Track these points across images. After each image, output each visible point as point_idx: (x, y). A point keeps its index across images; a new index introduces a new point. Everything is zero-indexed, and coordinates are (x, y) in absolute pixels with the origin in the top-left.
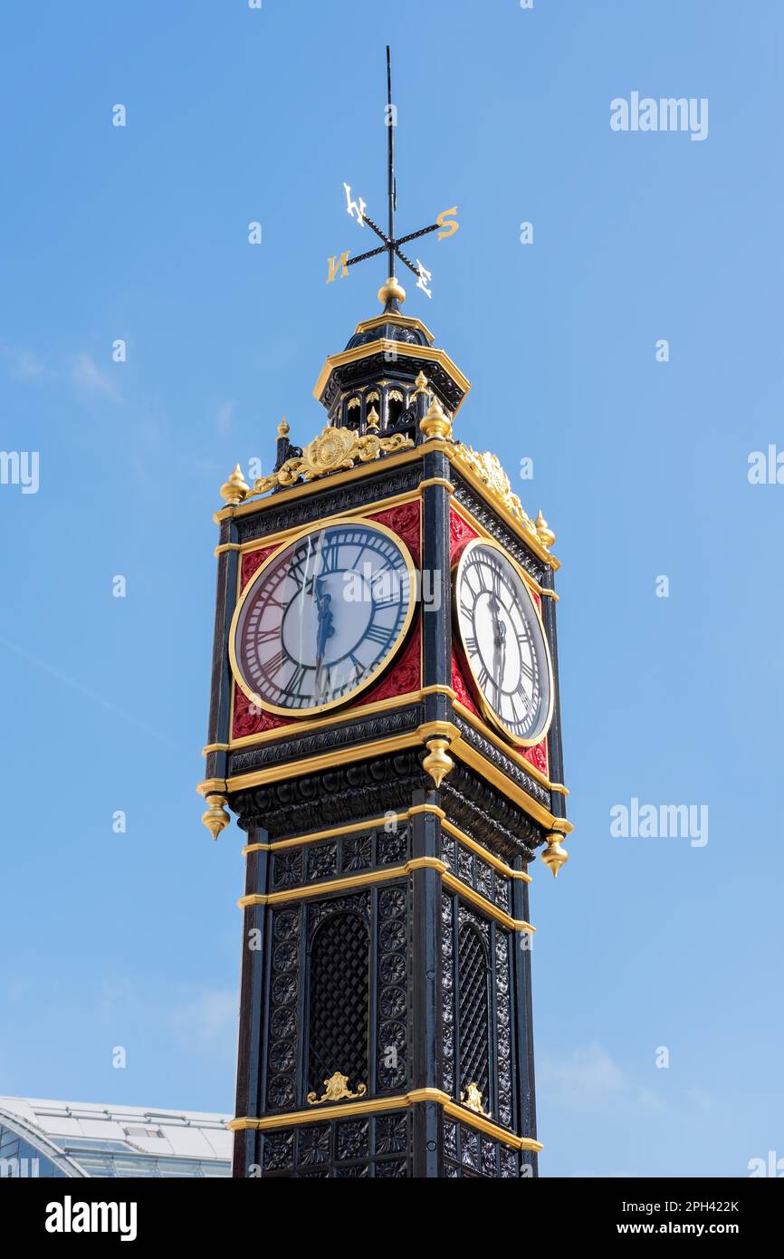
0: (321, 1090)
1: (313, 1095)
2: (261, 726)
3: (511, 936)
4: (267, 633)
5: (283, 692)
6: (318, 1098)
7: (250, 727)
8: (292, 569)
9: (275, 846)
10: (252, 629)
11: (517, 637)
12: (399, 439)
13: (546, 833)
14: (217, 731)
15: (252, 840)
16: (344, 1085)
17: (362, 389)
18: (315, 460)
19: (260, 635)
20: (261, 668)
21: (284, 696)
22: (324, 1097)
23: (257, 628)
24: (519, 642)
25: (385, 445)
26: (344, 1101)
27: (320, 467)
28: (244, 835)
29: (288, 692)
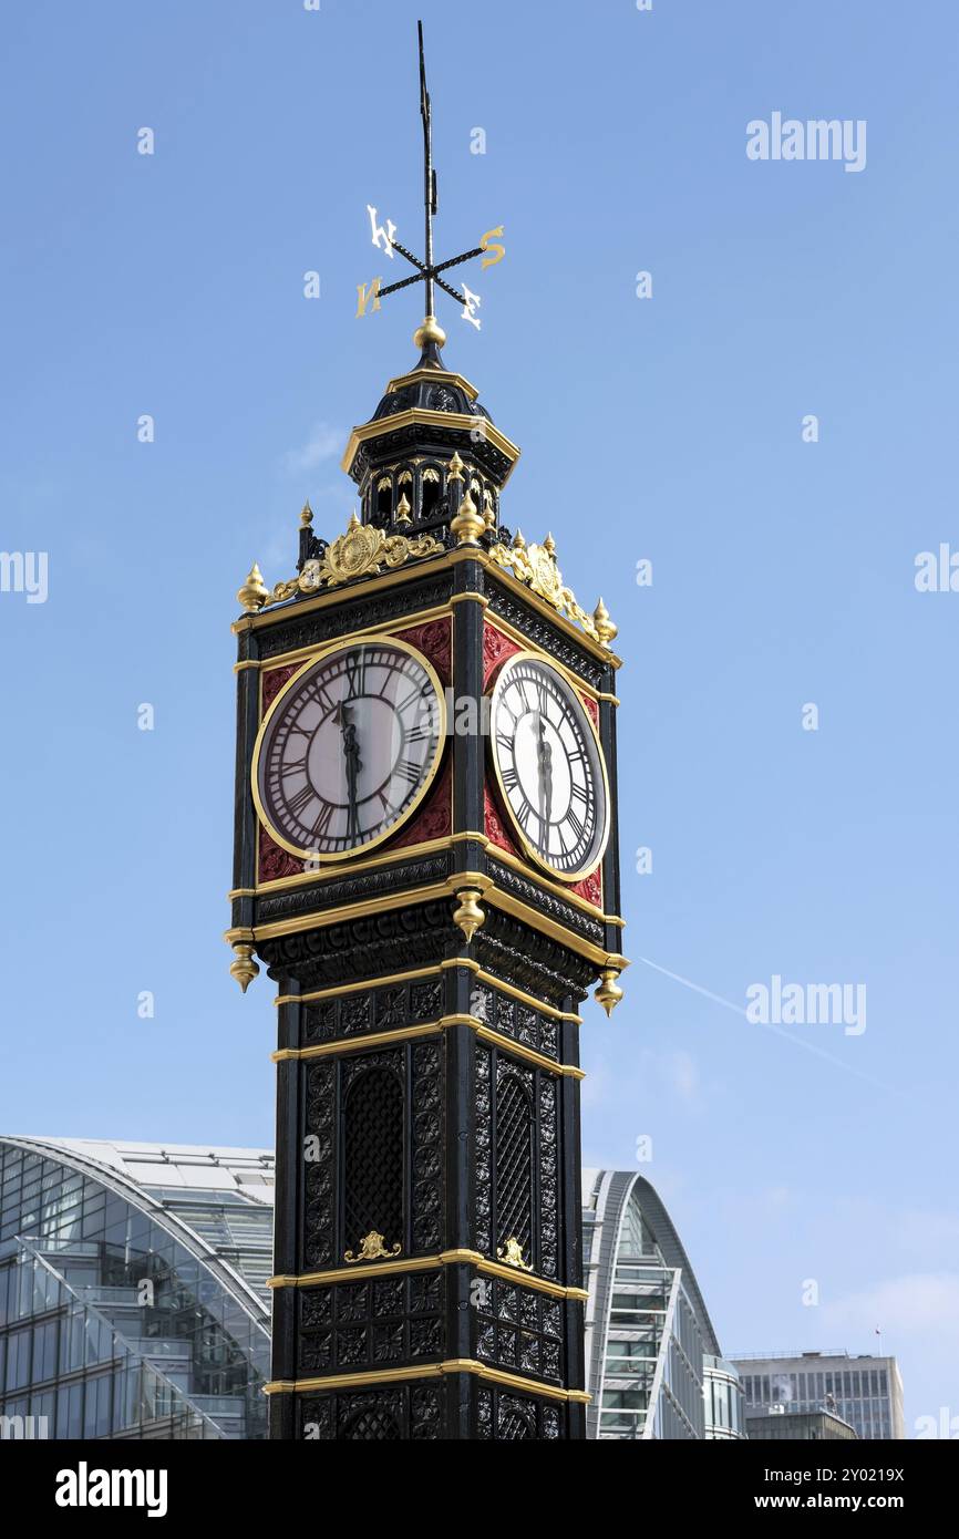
0: (358, 1249)
1: (349, 1253)
2: (288, 869)
3: (558, 1082)
4: (293, 765)
5: (310, 832)
6: (355, 1257)
7: (276, 870)
8: (317, 692)
9: (307, 997)
10: (275, 759)
11: (568, 755)
12: (429, 543)
13: (598, 970)
14: (242, 875)
15: (282, 992)
16: (379, 1244)
17: (393, 468)
18: (338, 564)
19: (284, 767)
20: (286, 805)
21: (310, 838)
22: (360, 1256)
23: (281, 759)
24: (569, 761)
25: (414, 549)
26: (380, 1260)
27: (344, 573)
28: (275, 985)
29: (315, 833)
